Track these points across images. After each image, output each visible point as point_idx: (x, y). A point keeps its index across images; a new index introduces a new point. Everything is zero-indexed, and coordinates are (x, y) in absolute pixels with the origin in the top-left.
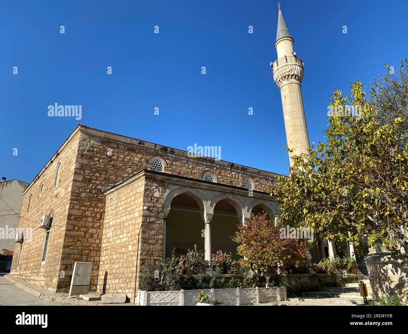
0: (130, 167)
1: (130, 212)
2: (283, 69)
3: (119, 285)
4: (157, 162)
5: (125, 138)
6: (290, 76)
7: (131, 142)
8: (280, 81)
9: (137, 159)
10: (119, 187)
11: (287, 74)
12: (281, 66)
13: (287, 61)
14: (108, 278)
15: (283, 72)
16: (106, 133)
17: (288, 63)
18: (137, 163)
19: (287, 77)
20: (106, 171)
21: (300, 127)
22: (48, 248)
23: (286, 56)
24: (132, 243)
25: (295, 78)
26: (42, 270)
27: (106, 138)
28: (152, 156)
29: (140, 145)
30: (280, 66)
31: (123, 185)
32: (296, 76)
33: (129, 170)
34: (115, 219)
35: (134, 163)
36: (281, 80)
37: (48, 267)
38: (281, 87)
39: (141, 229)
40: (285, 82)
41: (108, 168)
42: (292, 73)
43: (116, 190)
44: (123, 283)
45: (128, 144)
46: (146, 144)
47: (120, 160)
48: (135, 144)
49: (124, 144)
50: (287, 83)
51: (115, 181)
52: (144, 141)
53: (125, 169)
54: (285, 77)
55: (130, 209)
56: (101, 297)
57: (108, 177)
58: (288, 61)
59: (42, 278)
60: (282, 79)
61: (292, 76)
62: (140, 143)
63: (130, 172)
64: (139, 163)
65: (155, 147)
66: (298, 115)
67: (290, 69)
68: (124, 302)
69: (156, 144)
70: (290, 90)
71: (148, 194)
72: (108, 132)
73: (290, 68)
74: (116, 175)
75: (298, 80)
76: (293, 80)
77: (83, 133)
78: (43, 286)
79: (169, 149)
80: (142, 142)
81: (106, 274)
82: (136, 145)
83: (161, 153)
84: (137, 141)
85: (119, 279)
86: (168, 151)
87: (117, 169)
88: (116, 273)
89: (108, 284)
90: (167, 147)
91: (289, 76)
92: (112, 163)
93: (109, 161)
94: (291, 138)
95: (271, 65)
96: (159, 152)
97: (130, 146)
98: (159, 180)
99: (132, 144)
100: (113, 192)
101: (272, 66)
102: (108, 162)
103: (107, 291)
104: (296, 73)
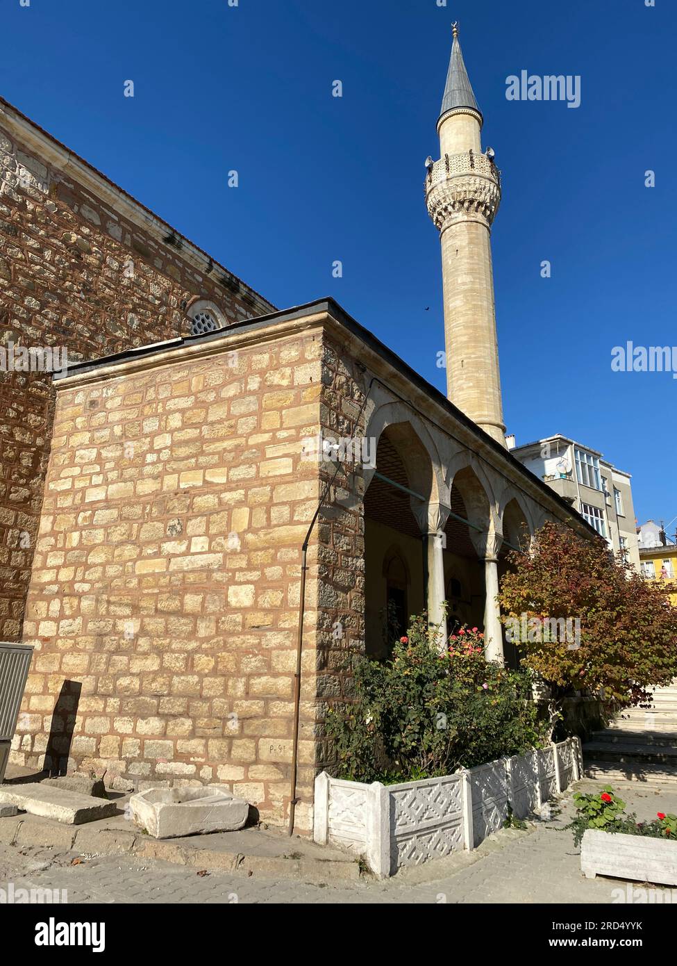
0: (134, 310)
1: (229, 457)
2: (461, 181)
3: (169, 743)
4: (207, 321)
5: (129, 201)
6: (476, 204)
7: (145, 227)
8: (446, 209)
9: (155, 290)
11: (470, 196)
12: (458, 173)
13: (472, 166)
14: (81, 708)
15: (459, 190)
16: (74, 159)
17: (476, 172)
18: (157, 302)
19: (466, 204)
20: (62, 299)
21: (484, 333)
23: (471, 153)
24: (254, 575)
25: (484, 213)
27: (69, 180)
28: (199, 296)
29: (169, 246)
30: (453, 173)
31: (181, 351)
32: (486, 208)
33: (132, 321)
34: (121, 478)
35: (147, 300)
36: (450, 208)
38: (445, 224)
39: (316, 526)
40: (460, 216)
41: (70, 290)
42: (481, 199)
43: (128, 371)
44: (193, 734)
45: (135, 228)
46: (186, 250)
47: (108, 274)
48: (154, 235)
49: (122, 223)
50: (466, 218)
51: (88, 344)
52: (182, 237)
53: (121, 312)
54: (462, 203)
55: (228, 444)
57: (68, 322)
58: (475, 165)
60: (453, 206)
61: (480, 204)
62: (169, 240)
63: (134, 326)
64: (160, 305)
65: (209, 271)
66: (485, 304)
67: (477, 186)
68: (242, 823)
69: (212, 260)
70: (470, 239)
71: (330, 399)
72: (78, 158)
73: (477, 183)
74: (94, 324)
75: (489, 219)
76: (480, 217)
79: (243, 290)
80: (178, 238)
81: (71, 692)
82: (156, 242)
83: (221, 294)
84: (163, 227)
85: (166, 717)
86: (238, 297)
87: (97, 302)
88: (140, 693)
89: (82, 733)
90: (238, 281)
91: (471, 202)
92: (84, 276)
93: (72, 267)
94: (464, 356)
95: (427, 164)
96: (216, 290)
97: (141, 239)
98: (352, 358)
99: (145, 233)
100: (104, 377)
101: (430, 169)
102: (70, 268)
103: (79, 761)
104: (488, 201)
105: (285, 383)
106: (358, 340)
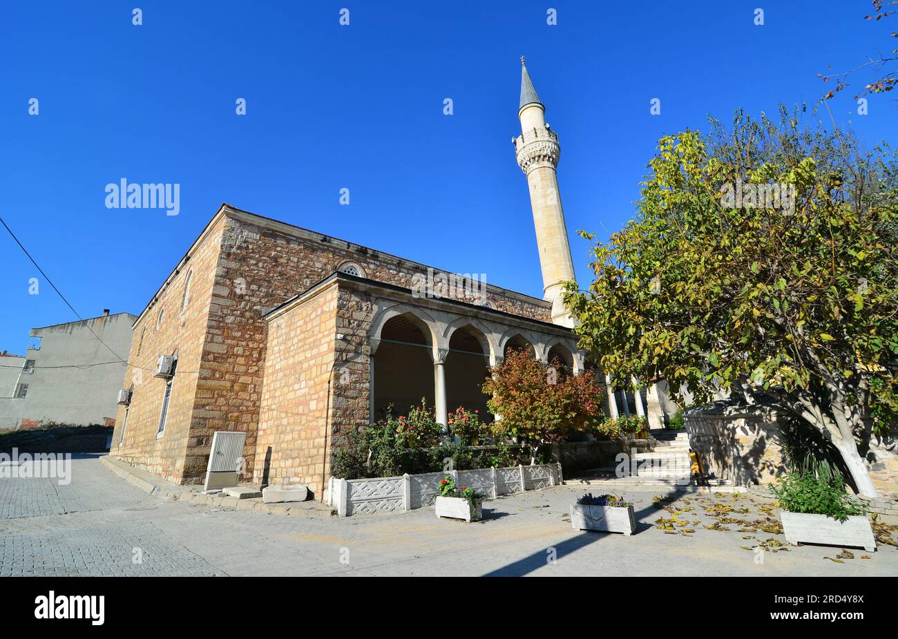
0: (307, 277)
1: (312, 345)
2: (531, 146)
3: (293, 469)
4: (351, 272)
5: (299, 230)
6: (542, 157)
7: (310, 238)
8: (526, 164)
9: (318, 265)
10: (291, 305)
11: (537, 154)
12: (529, 142)
13: (536, 136)
14: (272, 458)
15: (531, 151)
16: (269, 221)
17: (539, 139)
18: (320, 270)
19: (537, 159)
20: (269, 282)
21: (556, 229)
22: (168, 410)
23: (535, 129)
24: (316, 396)
25: (549, 160)
26: (159, 446)
27: (269, 229)
28: (344, 261)
29: (325, 243)
30: (526, 143)
31: (299, 301)
32: (549, 157)
33: (306, 282)
34: (285, 359)
35: (314, 271)
36: (528, 163)
37: (168, 441)
38: (528, 172)
39: (333, 373)
40: (534, 166)
41: (273, 277)
42: (545, 153)
43: (287, 311)
44: (300, 465)
45: (305, 240)
46: (334, 242)
47: (292, 265)
48: (316, 240)
49: (298, 240)
50: (538, 166)
51: (283, 299)
52: (331, 237)
53: (300, 280)
54: (534, 158)
55: (312, 339)
56: (261, 490)
57: (272, 291)
58: (538, 135)
59: (159, 460)
60: (530, 161)
61: (545, 156)
62: (324, 240)
63: (308, 285)
64: (322, 271)
65: (348, 248)
66: (554, 213)
67: (541, 147)
68: (305, 498)
69: (349, 243)
70: (542, 177)
71: (344, 315)
72: (271, 220)
73: (541, 145)
74: (286, 289)
75: (553, 163)
76: (546, 163)
77: (231, 218)
78: (160, 474)
79: (370, 252)
80: (328, 238)
81: (269, 451)
82: (317, 243)
83: (357, 257)
84: (320, 236)
85: (293, 458)
86: (368, 255)
87: (287, 279)
88: (287, 450)
89: (272, 468)
90: (366, 248)
91: (539, 156)
92: (279, 269)
93: (273, 267)
94: (545, 246)
95: (513, 141)
96: (354, 255)
97: (309, 244)
98: (361, 292)
99: (311, 241)
100: (280, 315)
101: (515, 143)
102: (272, 267)
103: (272, 479)
104: (549, 153)
105: (327, 310)
106: (361, 284)
